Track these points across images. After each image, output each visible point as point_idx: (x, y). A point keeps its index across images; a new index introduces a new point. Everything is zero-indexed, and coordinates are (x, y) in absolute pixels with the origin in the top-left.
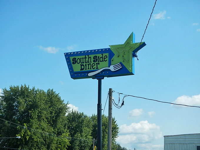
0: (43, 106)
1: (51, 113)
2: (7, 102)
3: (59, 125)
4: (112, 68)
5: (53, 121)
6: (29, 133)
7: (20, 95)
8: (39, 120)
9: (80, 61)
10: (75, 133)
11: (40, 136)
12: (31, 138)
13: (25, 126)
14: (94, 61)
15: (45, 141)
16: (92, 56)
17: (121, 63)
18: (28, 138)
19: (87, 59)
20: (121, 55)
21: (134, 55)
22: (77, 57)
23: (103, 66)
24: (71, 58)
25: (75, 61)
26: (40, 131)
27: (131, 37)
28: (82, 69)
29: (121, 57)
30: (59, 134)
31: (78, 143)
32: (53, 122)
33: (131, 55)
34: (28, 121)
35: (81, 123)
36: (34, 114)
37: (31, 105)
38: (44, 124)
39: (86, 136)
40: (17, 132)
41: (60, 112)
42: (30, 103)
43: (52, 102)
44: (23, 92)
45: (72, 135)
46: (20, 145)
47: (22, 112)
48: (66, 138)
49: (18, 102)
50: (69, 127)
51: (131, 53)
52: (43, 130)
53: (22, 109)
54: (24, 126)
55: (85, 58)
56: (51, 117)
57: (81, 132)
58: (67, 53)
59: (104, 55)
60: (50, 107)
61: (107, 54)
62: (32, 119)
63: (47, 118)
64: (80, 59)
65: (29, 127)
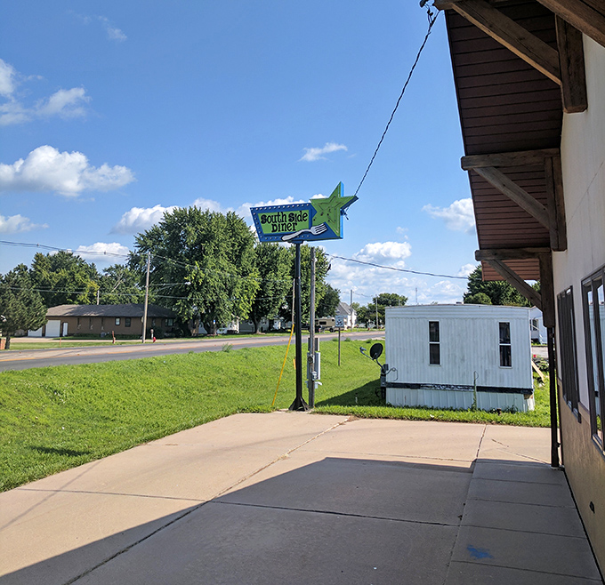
0: (221, 236)
1: (233, 245)
2: (169, 231)
3: (244, 262)
4: (313, 231)
5: (236, 256)
6: (203, 275)
7: (188, 222)
8: (217, 257)
9: (272, 220)
10: (267, 272)
11: (217, 279)
12: (205, 281)
13: (197, 266)
14: (290, 220)
15: (225, 284)
16: (287, 214)
17: (325, 224)
18: (201, 281)
19: (280, 218)
20: (326, 212)
21: (342, 213)
22: (267, 215)
23: (301, 227)
24: (260, 215)
25: (264, 220)
26: (219, 271)
27: (338, 188)
28: (274, 231)
29: (325, 215)
30: (244, 274)
31: (271, 286)
32: (236, 258)
33: (339, 213)
34: (200, 258)
35: (276, 258)
36: (209, 248)
37: (204, 235)
38: (224, 262)
39: (283, 276)
40: (185, 273)
41: (245, 244)
42: (204, 232)
43: (233, 230)
44: (193, 217)
45: (263, 275)
46: (190, 291)
47: (192, 245)
48: (255, 280)
49: (186, 231)
50: (258, 264)
51: (339, 210)
52: (222, 269)
53: (192, 240)
54: (195, 264)
55: (279, 215)
56: (232, 251)
57: (276, 270)
58: (254, 209)
59: (303, 212)
60: (231, 237)
61: (307, 212)
62: (207, 254)
63: (227, 253)
64: (271, 217)
65: (203, 267)
